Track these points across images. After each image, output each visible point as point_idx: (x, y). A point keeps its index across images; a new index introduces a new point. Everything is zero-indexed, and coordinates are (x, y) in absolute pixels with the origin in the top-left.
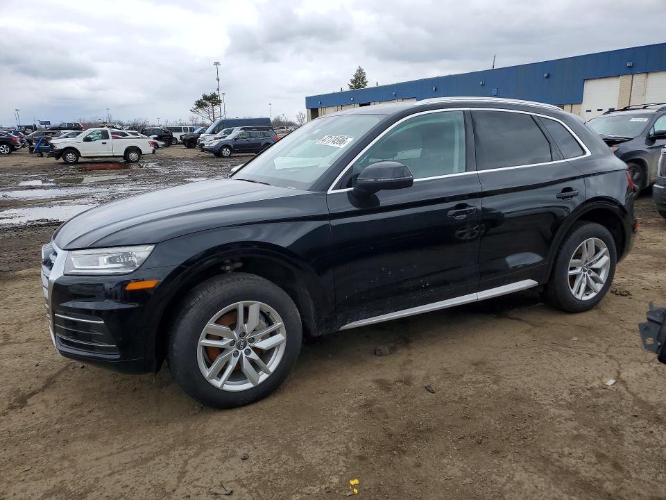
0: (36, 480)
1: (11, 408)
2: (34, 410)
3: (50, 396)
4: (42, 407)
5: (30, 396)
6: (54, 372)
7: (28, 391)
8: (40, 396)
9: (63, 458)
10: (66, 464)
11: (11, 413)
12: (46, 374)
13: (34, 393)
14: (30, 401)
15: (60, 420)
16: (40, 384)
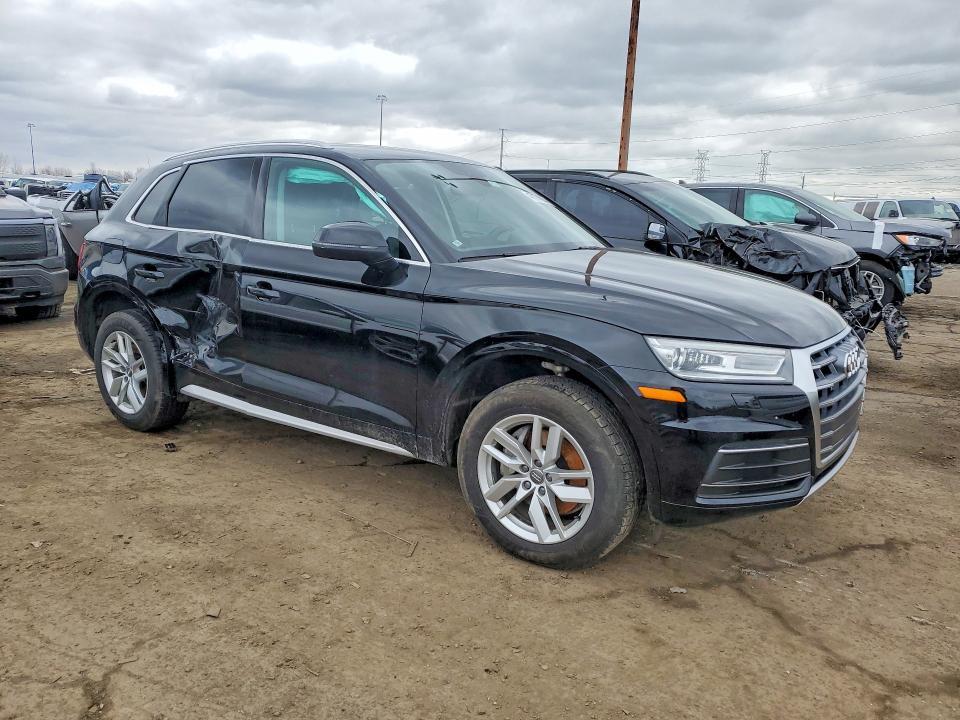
0: (898, 484)
1: (907, 545)
2: (880, 529)
3: (854, 534)
4: (870, 527)
5: (879, 547)
6: (833, 560)
7: (880, 553)
8: (866, 540)
9: (869, 485)
10: (869, 482)
11: (907, 538)
12: (843, 564)
13: (873, 547)
14: (882, 541)
15: (857, 508)
16: (859, 554)
